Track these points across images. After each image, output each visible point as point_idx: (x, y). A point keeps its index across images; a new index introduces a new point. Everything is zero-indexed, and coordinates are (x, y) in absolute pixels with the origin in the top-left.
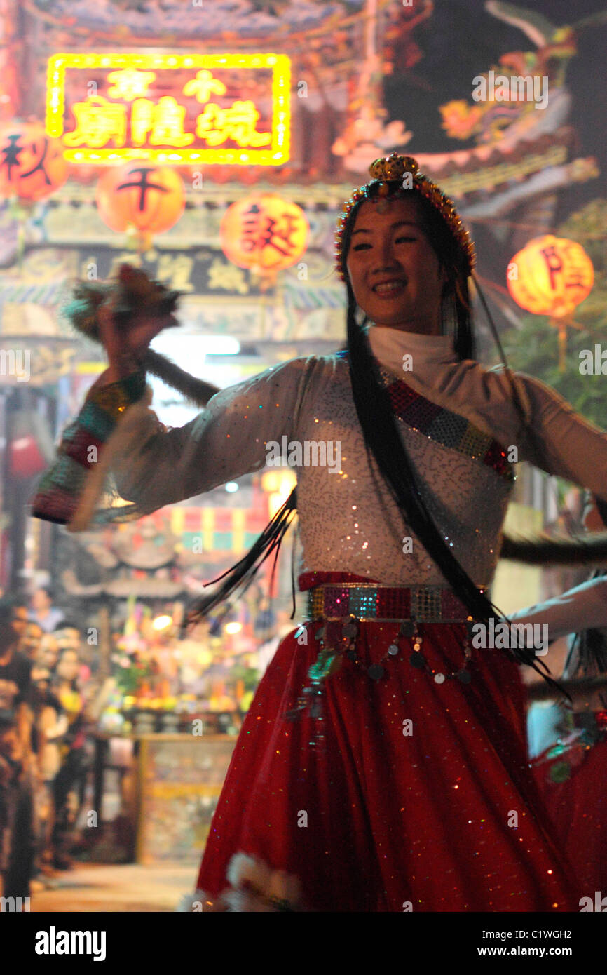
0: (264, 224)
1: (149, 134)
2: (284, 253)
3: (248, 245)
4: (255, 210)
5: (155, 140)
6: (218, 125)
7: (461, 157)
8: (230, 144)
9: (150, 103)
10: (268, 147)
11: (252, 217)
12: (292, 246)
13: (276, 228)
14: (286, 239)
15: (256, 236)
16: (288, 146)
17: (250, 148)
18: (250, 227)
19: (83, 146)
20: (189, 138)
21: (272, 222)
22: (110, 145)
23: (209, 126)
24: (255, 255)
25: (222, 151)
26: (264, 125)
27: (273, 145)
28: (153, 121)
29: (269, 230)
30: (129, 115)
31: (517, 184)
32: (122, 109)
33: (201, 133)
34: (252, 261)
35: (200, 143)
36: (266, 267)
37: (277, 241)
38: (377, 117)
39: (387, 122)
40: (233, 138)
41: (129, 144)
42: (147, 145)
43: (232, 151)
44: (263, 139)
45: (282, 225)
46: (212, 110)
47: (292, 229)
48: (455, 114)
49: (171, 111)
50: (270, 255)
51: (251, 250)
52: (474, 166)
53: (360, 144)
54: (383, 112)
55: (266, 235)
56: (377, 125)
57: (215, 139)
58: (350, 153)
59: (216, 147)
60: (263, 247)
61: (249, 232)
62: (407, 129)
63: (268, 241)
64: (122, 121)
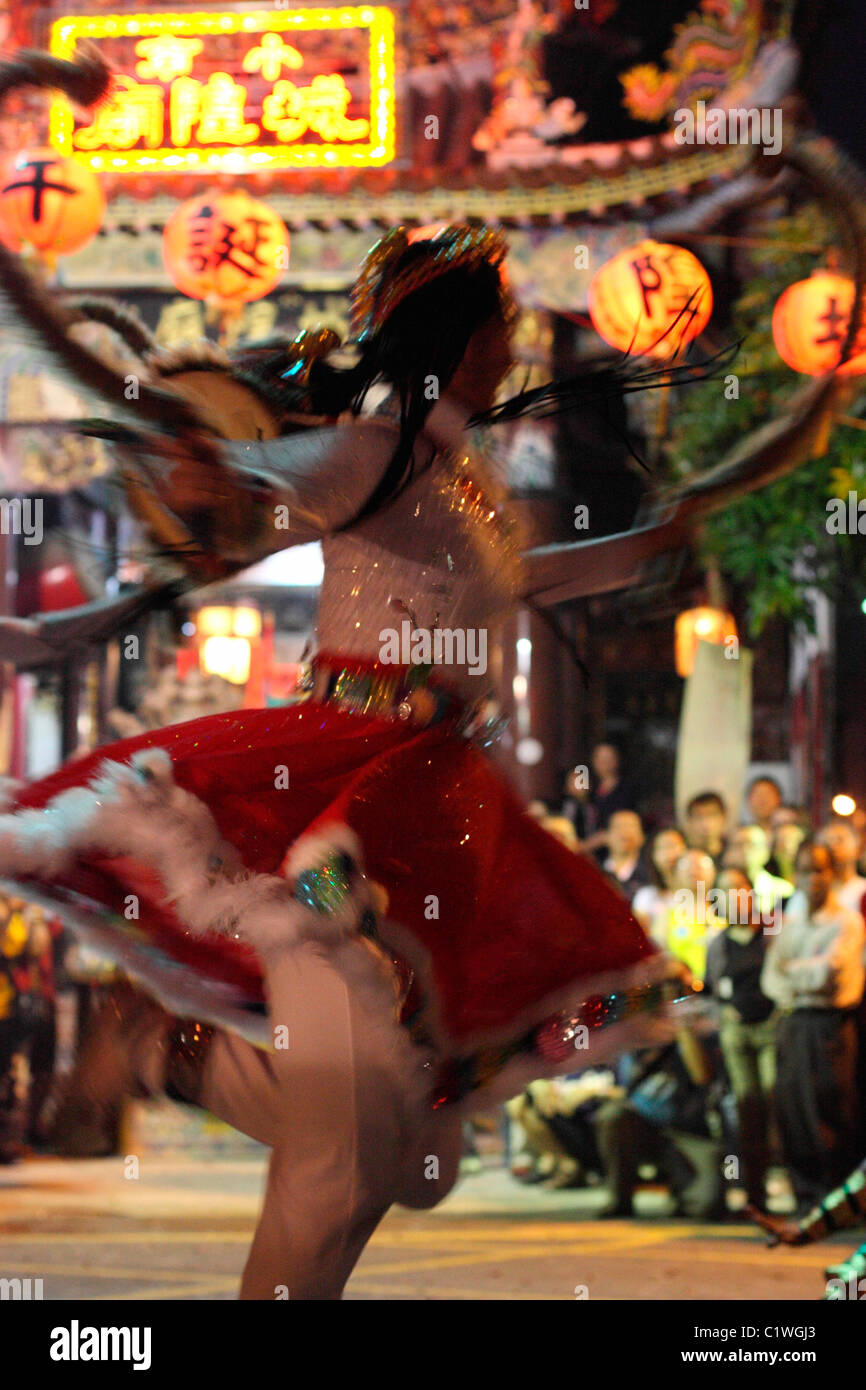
0: (218, 233)
1: (195, 128)
2: (249, 273)
3: (198, 263)
4: (207, 213)
5: (203, 136)
6: (292, 110)
7: (641, 148)
8: (310, 137)
9: (195, 83)
10: (365, 141)
11: (201, 223)
12: (260, 263)
13: (235, 238)
14: (252, 253)
15: (207, 251)
16: (392, 138)
17: (338, 142)
18: (199, 237)
19: (104, 147)
20: (253, 132)
21: (231, 229)
22: (141, 144)
23: (281, 112)
24: (208, 277)
25: (298, 147)
26: (357, 109)
27: (372, 138)
28: (200, 109)
29: (226, 240)
30: (166, 101)
31: (724, 182)
32: (156, 93)
33: (270, 123)
34: (205, 287)
35: (267, 138)
36: (226, 296)
37: (239, 256)
38: (535, 94)
39: (549, 101)
40: (314, 129)
41: (167, 142)
42: (193, 143)
43: (311, 148)
44: (358, 128)
45: (245, 233)
46: (283, 89)
47: (259, 240)
48: (642, 84)
49: (226, 93)
50: (230, 277)
51: (202, 269)
52: (660, 159)
53: (511, 133)
54: (543, 87)
55: (222, 248)
56: (536, 105)
57: (288, 131)
58: (497, 146)
59: (291, 143)
60: (218, 265)
61: (198, 244)
62: (578, 109)
63: (224, 257)
64: (157, 109)
